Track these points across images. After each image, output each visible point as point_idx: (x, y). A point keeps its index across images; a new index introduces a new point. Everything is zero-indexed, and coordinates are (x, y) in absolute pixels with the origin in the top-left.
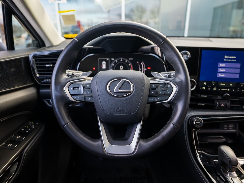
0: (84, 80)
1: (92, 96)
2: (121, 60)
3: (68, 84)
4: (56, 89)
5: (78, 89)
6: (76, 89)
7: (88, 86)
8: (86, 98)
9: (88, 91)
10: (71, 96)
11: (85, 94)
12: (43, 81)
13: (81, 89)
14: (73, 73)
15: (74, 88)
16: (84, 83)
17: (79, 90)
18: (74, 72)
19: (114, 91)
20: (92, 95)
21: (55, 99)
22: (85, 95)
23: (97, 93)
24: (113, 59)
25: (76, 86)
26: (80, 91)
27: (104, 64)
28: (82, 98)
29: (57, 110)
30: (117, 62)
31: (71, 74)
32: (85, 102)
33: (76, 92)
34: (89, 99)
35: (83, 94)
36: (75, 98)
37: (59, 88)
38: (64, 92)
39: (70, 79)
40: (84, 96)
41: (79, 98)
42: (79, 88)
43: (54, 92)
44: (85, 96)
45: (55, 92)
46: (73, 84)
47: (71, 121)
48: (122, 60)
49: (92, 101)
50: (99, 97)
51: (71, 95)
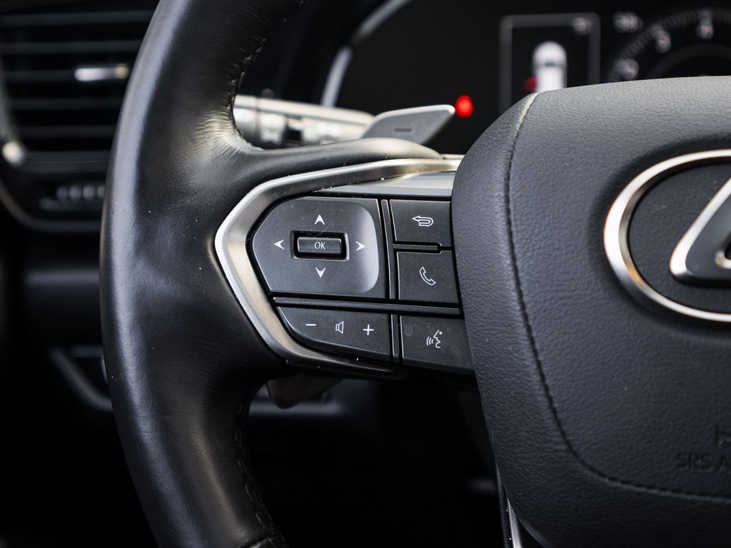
0: (392, 173)
1: (461, 317)
2: (706, 29)
3: (248, 207)
4: (145, 243)
5: (338, 251)
6: (320, 245)
7: (425, 222)
8: (408, 328)
9: (423, 272)
10: (274, 307)
11: (392, 296)
12: (53, 195)
13: (361, 246)
14: (296, 125)
15: (297, 234)
16: (389, 197)
17: (343, 255)
18: (299, 118)
19: (678, 265)
20: (459, 305)
21: (132, 328)
22: (396, 301)
23: (512, 283)
24: (628, 22)
25: (320, 219)
26: (356, 269)
27: (550, 64)
28: (368, 330)
29: (146, 428)
30: (664, 41)
31: (272, 130)
32: (397, 364)
33: (321, 273)
34: (429, 341)
35: (381, 295)
36: (309, 326)
37: (168, 235)
38: (212, 273)
39: (264, 158)
40: (389, 312)
41: (339, 328)
42: (341, 236)
43: (133, 267)
44: (399, 313)
45: (141, 264)
46: (291, 204)
47: (267, 535)
48: (716, 25)
49: (459, 364)
50: (526, 317)
51: (269, 295)
